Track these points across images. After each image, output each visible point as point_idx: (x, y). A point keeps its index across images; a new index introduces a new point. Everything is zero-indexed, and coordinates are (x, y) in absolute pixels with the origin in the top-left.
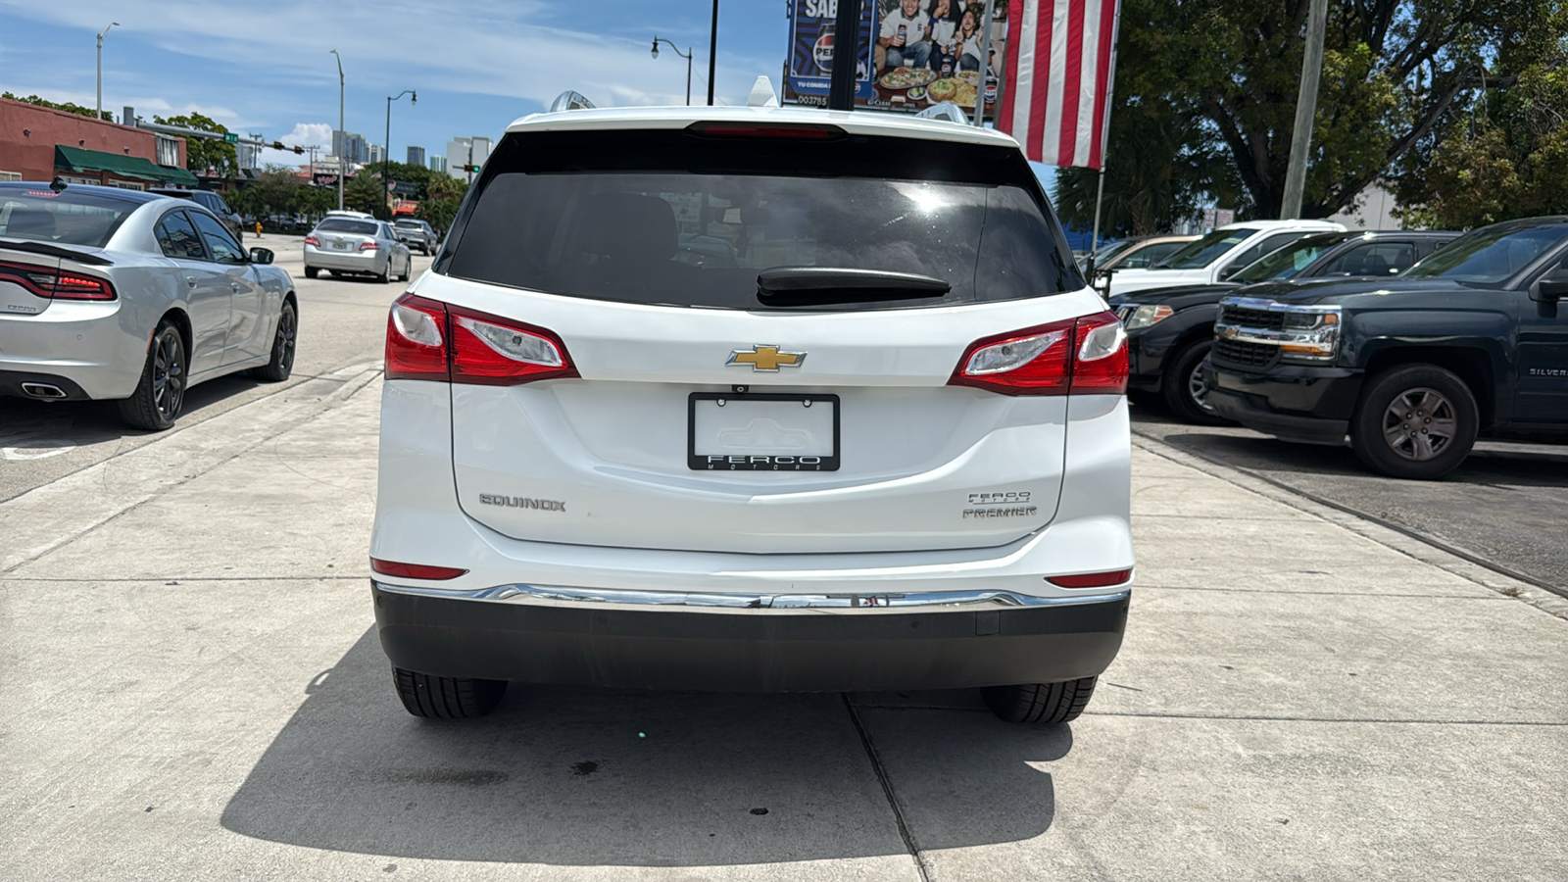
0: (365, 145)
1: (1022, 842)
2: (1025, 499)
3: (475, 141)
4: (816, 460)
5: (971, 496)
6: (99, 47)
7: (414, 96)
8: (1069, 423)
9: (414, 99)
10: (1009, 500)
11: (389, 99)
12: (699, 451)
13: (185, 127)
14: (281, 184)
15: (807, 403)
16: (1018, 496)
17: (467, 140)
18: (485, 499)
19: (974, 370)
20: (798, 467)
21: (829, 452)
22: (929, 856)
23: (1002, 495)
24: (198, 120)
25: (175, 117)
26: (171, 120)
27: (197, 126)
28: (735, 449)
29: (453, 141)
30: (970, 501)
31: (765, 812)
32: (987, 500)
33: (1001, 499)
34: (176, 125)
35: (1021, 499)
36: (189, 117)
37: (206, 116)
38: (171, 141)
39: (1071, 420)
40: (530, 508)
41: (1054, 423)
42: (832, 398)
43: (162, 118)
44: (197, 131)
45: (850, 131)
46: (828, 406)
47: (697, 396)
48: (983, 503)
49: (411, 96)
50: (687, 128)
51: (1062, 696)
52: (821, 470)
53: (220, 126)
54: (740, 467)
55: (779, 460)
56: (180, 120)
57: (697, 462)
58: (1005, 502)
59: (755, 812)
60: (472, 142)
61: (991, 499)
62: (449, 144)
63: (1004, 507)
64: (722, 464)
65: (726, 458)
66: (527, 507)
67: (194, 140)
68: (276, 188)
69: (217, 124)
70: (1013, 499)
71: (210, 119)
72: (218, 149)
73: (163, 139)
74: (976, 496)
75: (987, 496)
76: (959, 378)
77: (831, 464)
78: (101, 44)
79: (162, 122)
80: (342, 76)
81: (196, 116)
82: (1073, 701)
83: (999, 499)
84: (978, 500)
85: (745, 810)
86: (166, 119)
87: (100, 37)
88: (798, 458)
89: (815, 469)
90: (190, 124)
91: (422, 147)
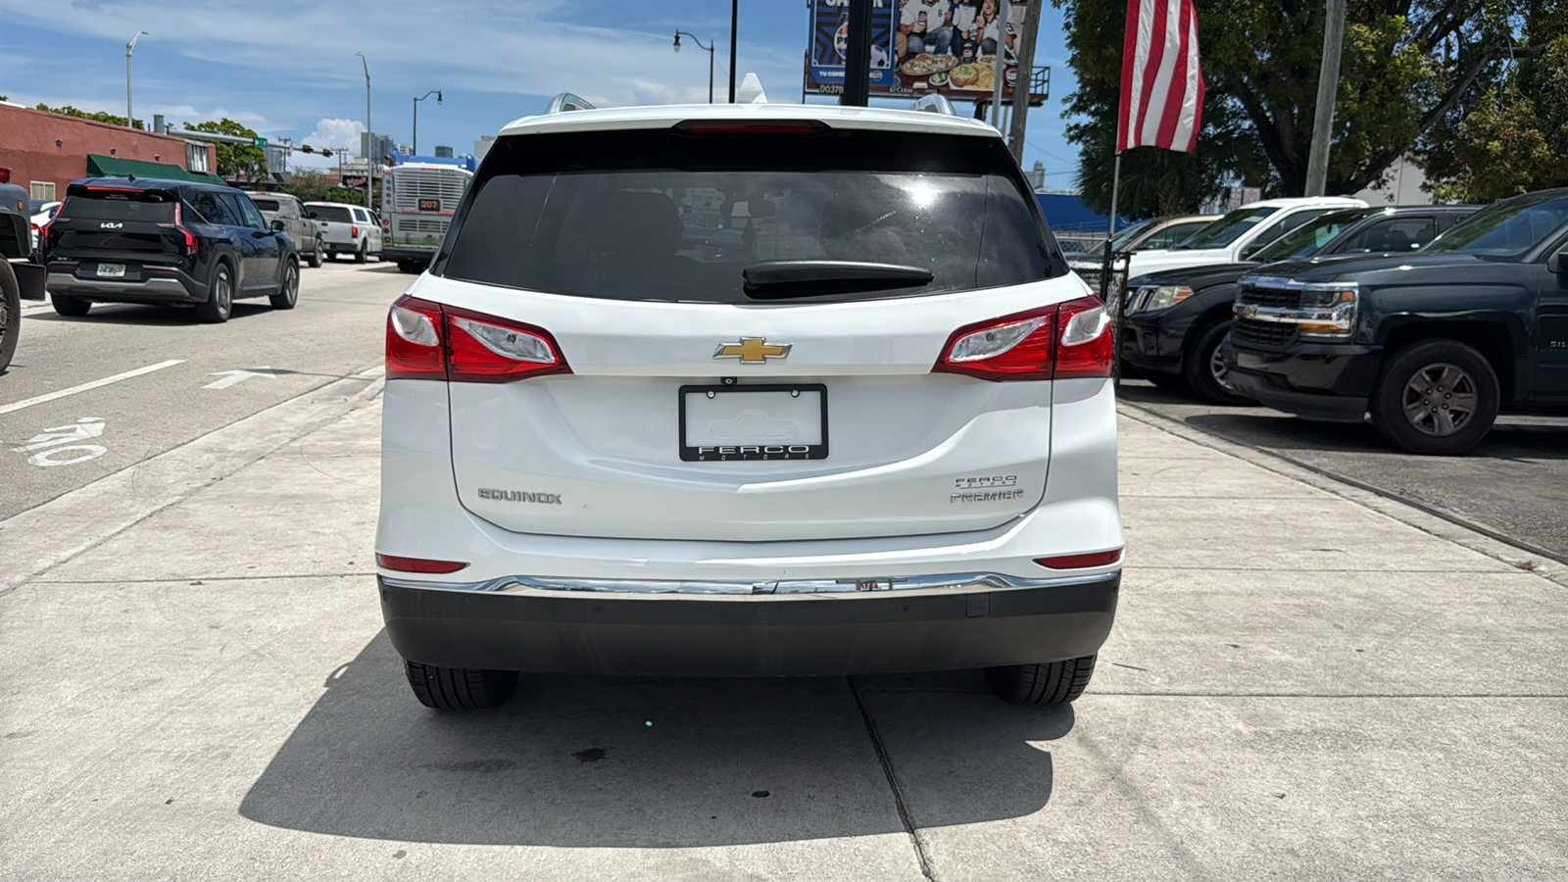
0: (393, 146)
1: (1018, 820)
2: (1011, 482)
4: (805, 449)
5: (957, 481)
6: (128, 56)
7: (440, 96)
8: (1054, 406)
9: (440, 99)
10: (996, 483)
11: (415, 100)
12: (691, 442)
13: (215, 133)
14: (311, 187)
15: (795, 393)
16: (1004, 480)
18: (484, 494)
19: (959, 357)
20: (787, 456)
21: (817, 440)
22: (925, 834)
23: (988, 479)
24: (228, 126)
25: (204, 123)
26: (201, 126)
27: (226, 133)
28: (724, 440)
29: (480, 139)
30: (957, 486)
31: (767, 794)
32: (974, 485)
33: (988, 483)
34: (206, 131)
35: (1007, 482)
36: (219, 123)
37: (235, 122)
38: (201, 147)
39: (1056, 403)
40: (527, 501)
41: (1040, 406)
42: (819, 387)
43: (192, 124)
44: (227, 137)
45: (833, 126)
46: (816, 396)
47: (687, 389)
48: (970, 487)
49: (437, 96)
50: (674, 127)
51: (1061, 676)
52: (810, 458)
53: (250, 130)
54: (730, 458)
55: (768, 449)
56: (210, 126)
57: (688, 454)
58: (992, 485)
59: (756, 794)
61: (978, 484)
62: (476, 143)
63: (991, 491)
64: (713, 455)
65: (717, 449)
66: (524, 500)
67: (224, 146)
69: (247, 129)
70: (1000, 483)
71: (239, 125)
72: (248, 154)
73: (193, 146)
74: (963, 480)
75: (974, 480)
76: (943, 365)
77: (819, 452)
78: (130, 53)
79: (192, 128)
80: (368, 78)
81: (225, 122)
82: (1073, 681)
83: (986, 483)
84: (965, 484)
85: (747, 793)
86: (196, 126)
87: (129, 47)
88: (787, 447)
89: (804, 458)
90: (219, 129)
91: (450, 146)
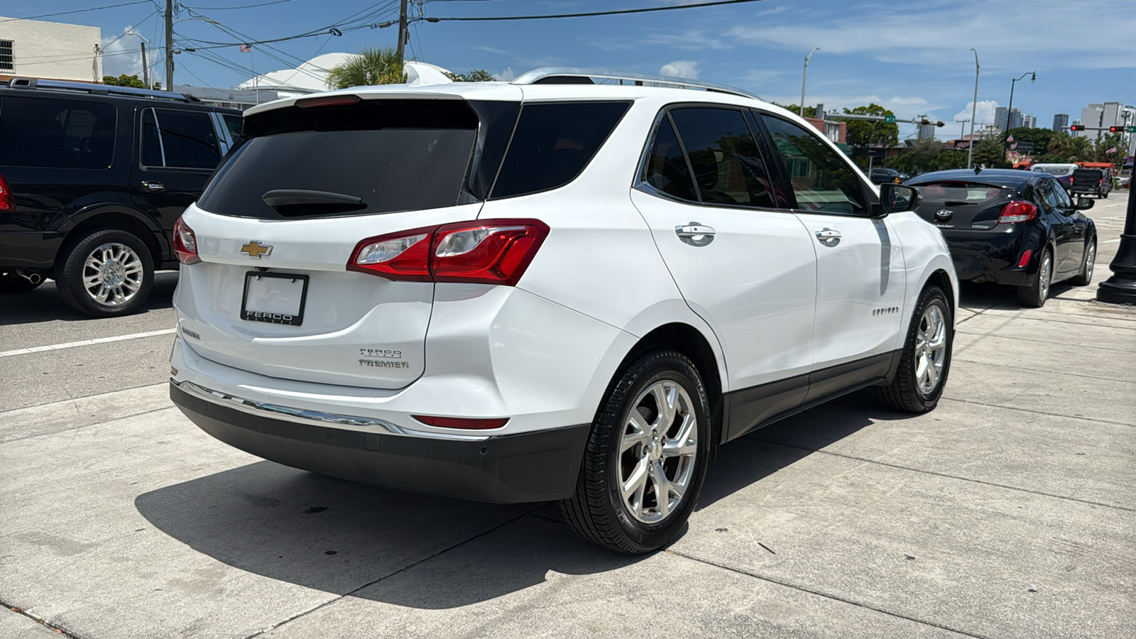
0: (1020, 116)
2: (398, 356)
3: (1106, 106)
4: (291, 318)
5: (361, 350)
6: (805, 66)
7: (1034, 76)
8: (434, 302)
9: (1034, 78)
10: (387, 355)
11: (1014, 80)
12: (246, 308)
13: (864, 114)
14: (927, 149)
15: (292, 280)
16: (393, 353)
17: (1100, 106)
20: (282, 321)
21: (296, 313)
23: (381, 352)
24: (874, 109)
25: (857, 107)
26: (855, 110)
27: (872, 113)
28: (268, 309)
29: (1087, 107)
30: (362, 354)
31: (335, 554)
32: (372, 354)
33: (382, 354)
34: (859, 114)
35: (395, 355)
36: (867, 107)
37: (879, 106)
38: (835, 125)
39: (437, 300)
41: (422, 302)
42: (305, 278)
43: (848, 109)
44: (871, 117)
46: (301, 283)
47: (249, 274)
48: (370, 355)
49: (1031, 76)
52: (292, 324)
53: (888, 111)
54: (258, 320)
55: (275, 316)
56: (862, 109)
57: (244, 315)
58: (385, 356)
59: (328, 553)
60: (1104, 107)
61: (374, 354)
62: (1084, 110)
63: (385, 360)
64: (253, 317)
65: (254, 313)
67: (868, 123)
68: (923, 152)
69: (886, 110)
70: (390, 355)
71: (881, 108)
72: (885, 128)
73: (829, 124)
74: (365, 350)
75: (372, 351)
76: (352, 264)
77: (297, 321)
78: (807, 63)
79: (848, 112)
80: (978, 67)
81: (872, 106)
83: (379, 354)
84: (366, 353)
86: (852, 111)
87: (806, 60)
88: (282, 316)
89: (288, 324)
90: (867, 112)
91: (1066, 114)
